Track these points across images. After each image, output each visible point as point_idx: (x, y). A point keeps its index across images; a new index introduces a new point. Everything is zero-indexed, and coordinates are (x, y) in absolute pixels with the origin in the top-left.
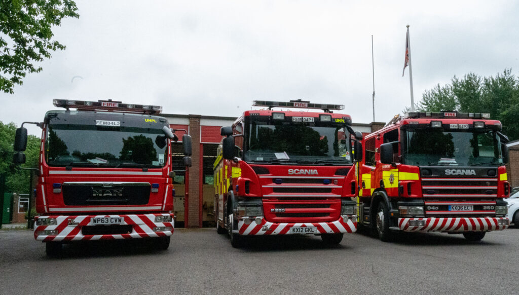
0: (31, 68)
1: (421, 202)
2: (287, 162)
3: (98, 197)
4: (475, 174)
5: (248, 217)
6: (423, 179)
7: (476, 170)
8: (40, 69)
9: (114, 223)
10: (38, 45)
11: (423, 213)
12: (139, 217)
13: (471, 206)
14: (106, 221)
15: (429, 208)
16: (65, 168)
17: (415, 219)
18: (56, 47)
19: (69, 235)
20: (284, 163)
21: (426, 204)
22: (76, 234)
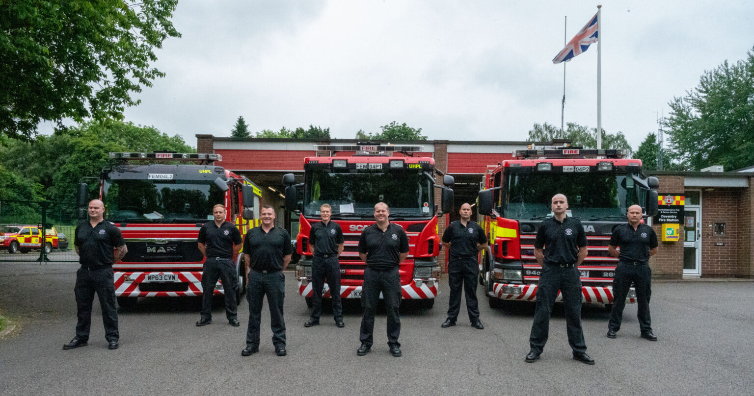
0: (129, 101)
1: (519, 264)
2: (350, 216)
3: (152, 253)
4: (593, 230)
5: (305, 278)
6: (522, 237)
7: (595, 226)
8: (139, 102)
9: (168, 280)
10: (137, 74)
11: (521, 279)
12: (193, 274)
13: (586, 271)
14: (160, 278)
15: (528, 272)
16: (119, 224)
17: (510, 285)
18: (155, 75)
19: (126, 291)
20: (345, 218)
21: (525, 267)
22: (133, 290)
